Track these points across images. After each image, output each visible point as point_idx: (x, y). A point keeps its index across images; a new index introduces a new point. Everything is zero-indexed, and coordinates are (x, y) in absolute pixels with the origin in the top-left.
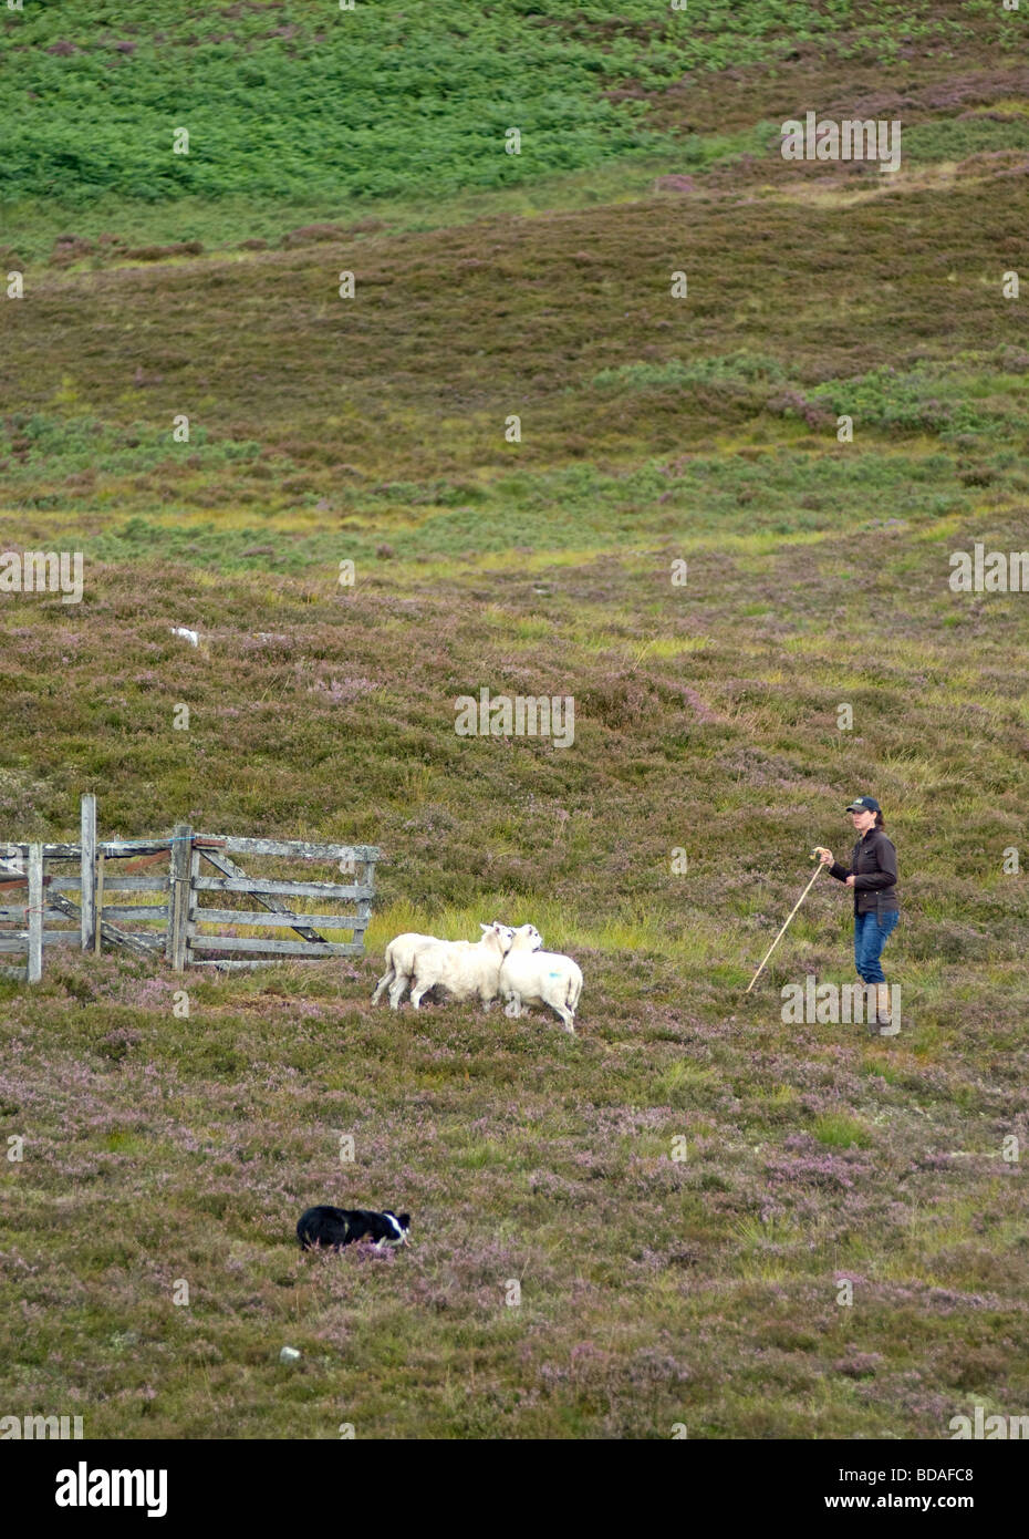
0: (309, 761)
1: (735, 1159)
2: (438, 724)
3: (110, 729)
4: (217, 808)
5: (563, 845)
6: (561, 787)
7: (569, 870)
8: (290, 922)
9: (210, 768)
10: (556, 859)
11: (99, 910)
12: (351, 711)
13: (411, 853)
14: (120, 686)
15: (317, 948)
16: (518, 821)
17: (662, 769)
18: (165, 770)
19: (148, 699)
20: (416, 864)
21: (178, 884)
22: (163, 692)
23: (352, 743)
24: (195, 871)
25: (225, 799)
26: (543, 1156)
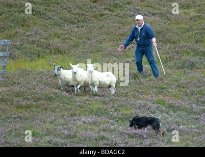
2: (38, 2)
5: (74, 38)
6: (76, 21)
13: (27, 42)
17: (108, 14)
23: (11, 9)
26: (52, 132)
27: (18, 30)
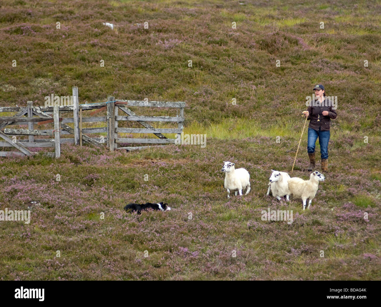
0: (157, 71)
1: (324, 213)
2: (205, 55)
3: (82, 62)
4: (124, 90)
5: (254, 98)
6: (252, 77)
7: (257, 108)
8: (153, 132)
9: (120, 75)
10: (251, 104)
11: (81, 130)
12: (172, 51)
13: (198, 104)
14: (85, 46)
15: (164, 141)
16: (237, 90)
17: (290, 68)
18: (103, 76)
19: (95, 50)
20: (199, 108)
21: (110, 119)
22: (101, 47)
23: (173, 64)
24: (116, 114)
25: (126, 86)
26: (252, 215)
27: (184, 89)
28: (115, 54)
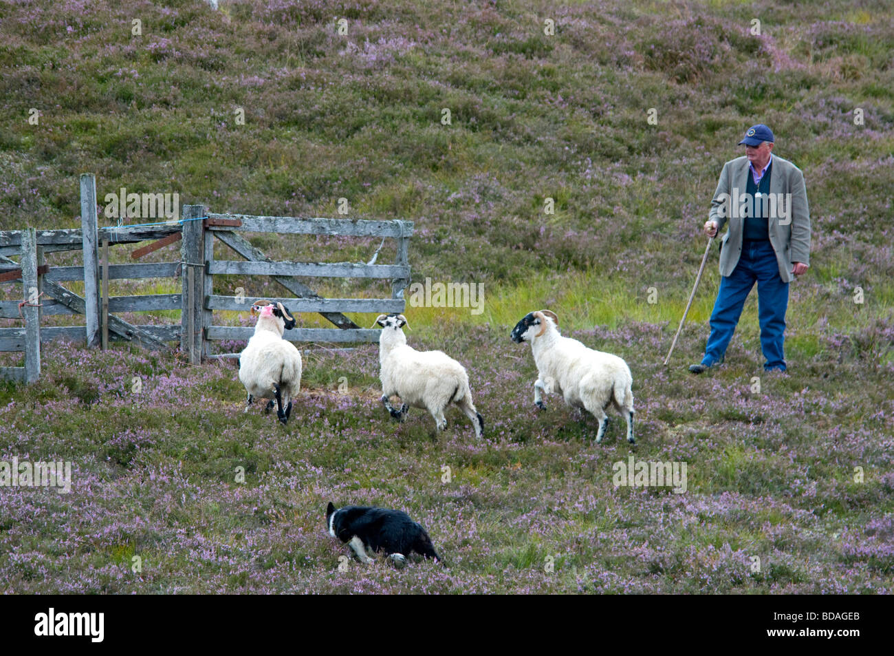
0: (343, 132)
1: (809, 548)
2: (484, 84)
3: (121, 105)
4: (243, 188)
5: (624, 212)
6: (623, 149)
7: (631, 239)
8: (316, 307)
9: (233, 144)
10: (613, 227)
11: (106, 302)
12: (387, 75)
13: (456, 228)
14: (132, 57)
15: (349, 335)
16: (573, 188)
17: (734, 124)
18: (183, 147)
19: (162, 68)
20: (460, 239)
21: (191, 270)
22: (180, 61)
23: (389, 110)
24: (209, 255)
25: (251, 178)
26: (596, 551)
27: (419, 184)
28: (220, 80)
